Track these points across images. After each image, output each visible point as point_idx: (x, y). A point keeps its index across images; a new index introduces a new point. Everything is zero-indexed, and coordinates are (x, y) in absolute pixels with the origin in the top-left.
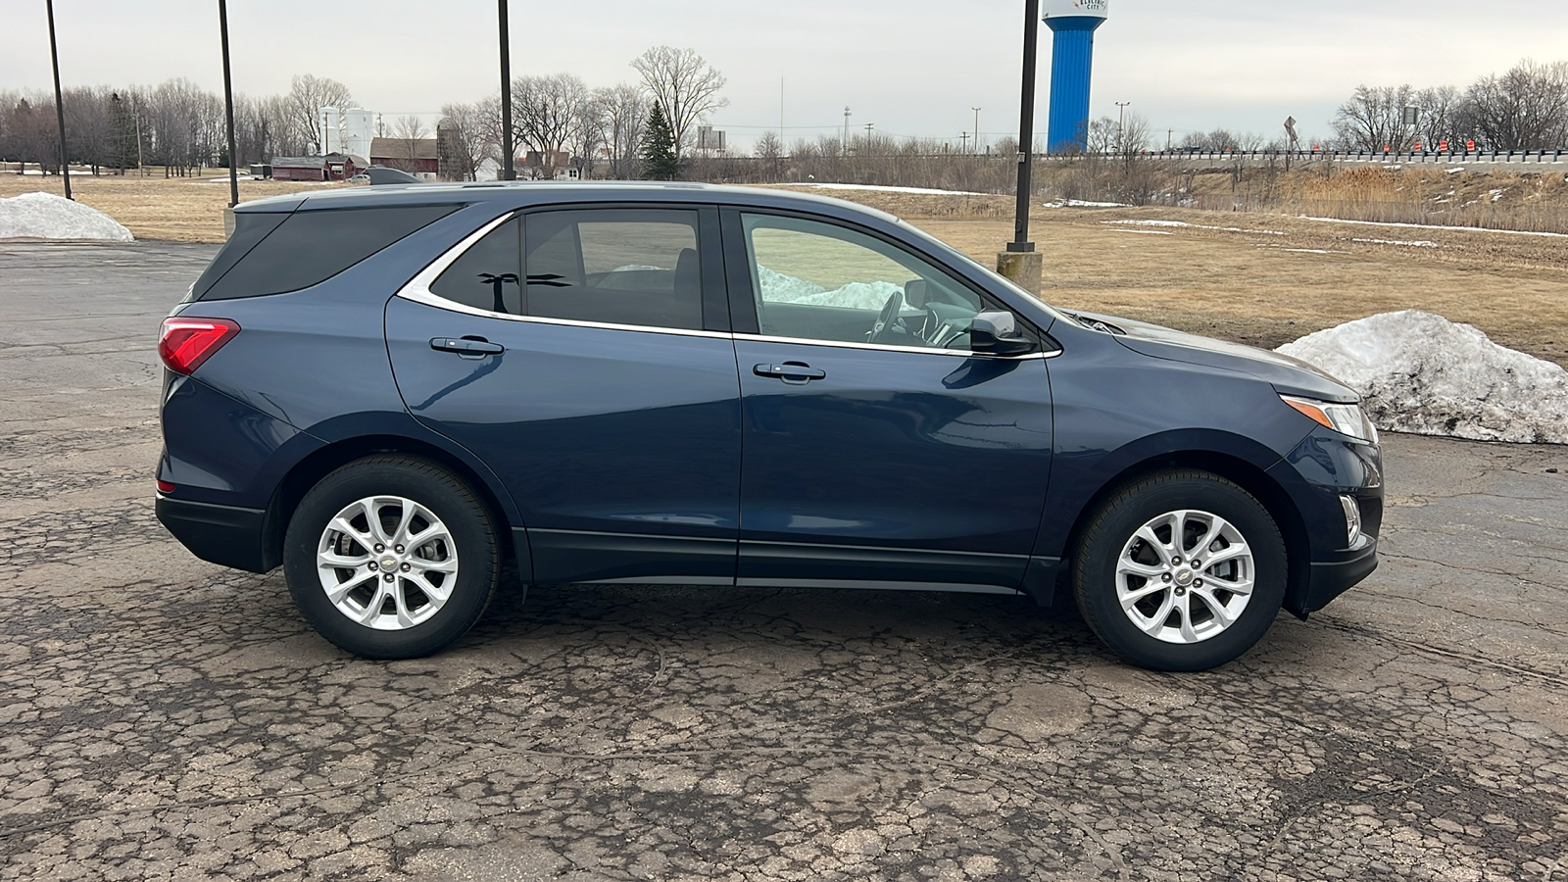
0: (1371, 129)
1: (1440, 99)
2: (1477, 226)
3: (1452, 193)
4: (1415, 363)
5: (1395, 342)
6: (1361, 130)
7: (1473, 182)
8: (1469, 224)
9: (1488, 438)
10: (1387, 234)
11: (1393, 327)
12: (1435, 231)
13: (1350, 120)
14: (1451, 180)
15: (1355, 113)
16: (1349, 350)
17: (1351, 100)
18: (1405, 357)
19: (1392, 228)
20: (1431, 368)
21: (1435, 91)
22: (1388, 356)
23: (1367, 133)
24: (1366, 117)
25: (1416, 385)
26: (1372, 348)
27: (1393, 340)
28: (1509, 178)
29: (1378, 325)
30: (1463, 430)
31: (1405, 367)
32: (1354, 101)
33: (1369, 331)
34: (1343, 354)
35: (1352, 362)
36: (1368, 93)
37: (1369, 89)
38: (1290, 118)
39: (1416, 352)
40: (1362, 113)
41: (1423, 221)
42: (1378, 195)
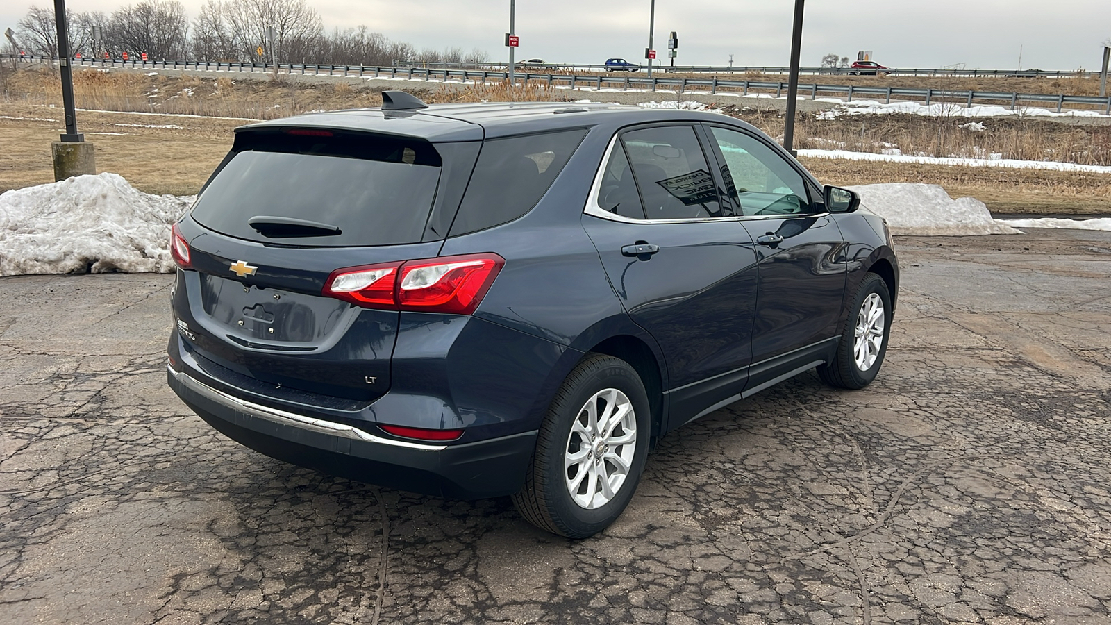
0: (47, 40)
1: (94, 20)
2: (193, 114)
3: (156, 90)
6: (40, 40)
7: (169, 83)
8: (187, 112)
10: (137, 120)
12: (174, 118)
13: (29, 32)
14: (153, 81)
15: (32, 27)
17: (27, 16)
19: (141, 116)
21: (90, 15)
23: (44, 42)
24: (41, 30)
28: (194, 80)
32: (30, 18)
36: (39, 12)
37: (40, 10)
38: (9, 29)
40: (38, 28)
41: (152, 111)
42: (110, 91)
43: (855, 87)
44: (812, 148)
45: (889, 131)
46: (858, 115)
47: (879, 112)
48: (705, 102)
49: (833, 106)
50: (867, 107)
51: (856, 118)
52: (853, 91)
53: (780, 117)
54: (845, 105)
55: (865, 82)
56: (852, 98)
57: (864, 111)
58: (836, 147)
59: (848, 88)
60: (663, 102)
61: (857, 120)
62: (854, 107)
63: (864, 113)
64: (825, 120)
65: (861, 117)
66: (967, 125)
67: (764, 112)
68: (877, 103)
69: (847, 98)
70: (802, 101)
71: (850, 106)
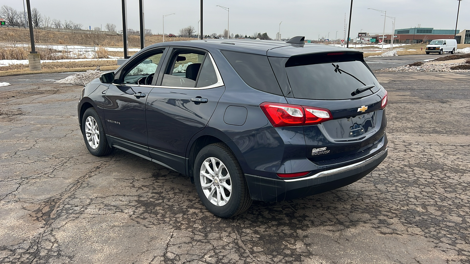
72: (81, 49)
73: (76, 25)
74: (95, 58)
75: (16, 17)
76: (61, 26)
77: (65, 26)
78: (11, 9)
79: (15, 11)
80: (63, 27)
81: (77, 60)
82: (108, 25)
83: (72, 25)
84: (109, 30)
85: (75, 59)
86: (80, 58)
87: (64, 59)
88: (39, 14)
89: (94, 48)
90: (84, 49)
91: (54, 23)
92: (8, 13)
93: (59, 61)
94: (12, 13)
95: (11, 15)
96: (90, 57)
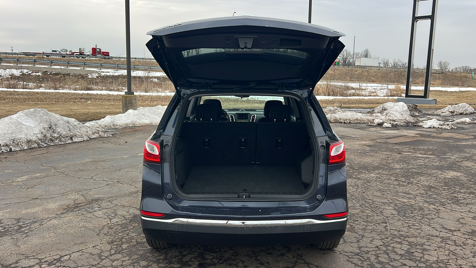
4: (48, 124)
5: (36, 118)
9: (82, 140)
11: (33, 114)
16: (24, 123)
18: (42, 122)
20: (53, 124)
22: (37, 123)
25: (53, 130)
26: (30, 121)
27: (35, 118)
29: (28, 114)
30: (75, 140)
31: (46, 126)
33: (26, 117)
34: (23, 125)
35: (28, 127)
39: (46, 121)
43: (102, 64)
44: (92, 90)
45: (121, 82)
46: (106, 76)
47: (115, 74)
48: (31, 70)
49: (94, 72)
50: (109, 72)
51: (106, 77)
52: (101, 65)
53: (71, 76)
54: (99, 72)
55: (94, 61)
56: (101, 69)
57: (108, 74)
58: (102, 90)
59: (99, 64)
60: (8, 70)
61: (106, 78)
62: (103, 72)
63: (109, 75)
64: (92, 78)
65: (108, 77)
66: (151, 80)
67: (63, 74)
68: (113, 71)
69: (99, 69)
70: (79, 70)
71: (102, 72)
72: (377, 87)
73: (404, 63)
74: (386, 96)
75: (349, 57)
76: (389, 64)
77: (393, 64)
78: (346, 50)
79: (349, 52)
80: (391, 65)
81: (366, 98)
82: (441, 63)
83: (400, 64)
84: (441, 67)
85: (366, 96)
86: (371, 96)
87: (355, 96)
88: (369, 54)
89: (387, 86)
90: (379, 87)
91: (382, 62)
92: (343, 54)
93: (349, 98)
94: (346, 54)
95: (345, 56)
96: (381, 95)
